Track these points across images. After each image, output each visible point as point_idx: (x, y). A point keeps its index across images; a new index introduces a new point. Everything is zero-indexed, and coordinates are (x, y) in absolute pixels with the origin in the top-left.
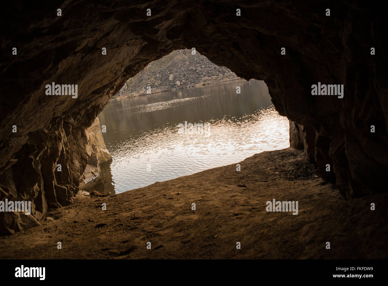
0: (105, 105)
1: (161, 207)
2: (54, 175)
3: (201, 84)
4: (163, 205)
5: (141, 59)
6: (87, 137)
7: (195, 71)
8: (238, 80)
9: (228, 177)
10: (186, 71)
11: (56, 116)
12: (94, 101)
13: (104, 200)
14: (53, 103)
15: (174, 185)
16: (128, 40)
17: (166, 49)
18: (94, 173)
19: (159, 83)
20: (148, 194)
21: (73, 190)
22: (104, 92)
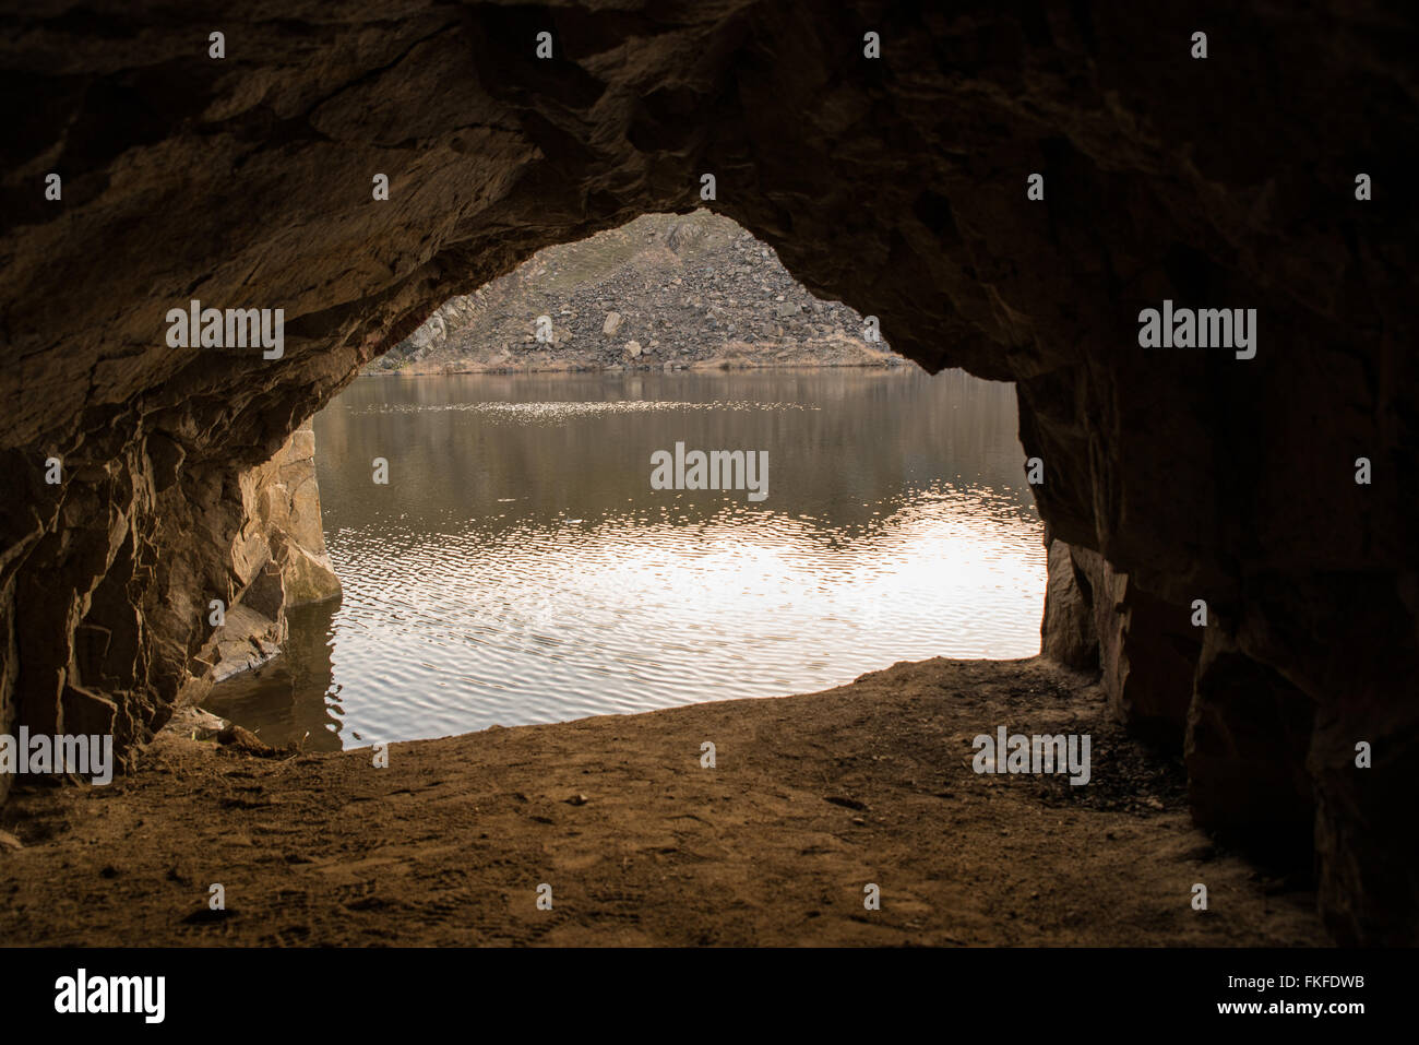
0: (336, 385)
1: (497, 862)
2: (71, 645)
3: (717, 364)
4: (504, 852)
5: (507, 225)
6: (241, 504)
7: (703, 312)
8: (851, 369)
9: (789, 752)
10: (668, 308)
11: (98, 403)
12: (292, 364)
13: (266, 774)
14: (86, 342)
15: (564, 752)
16: (461, 124)
17: (617, 191)
18: (261, 642)
19: (565, 339)
20: (452, 776)
21: (146, 715)
22: (338, 335)
